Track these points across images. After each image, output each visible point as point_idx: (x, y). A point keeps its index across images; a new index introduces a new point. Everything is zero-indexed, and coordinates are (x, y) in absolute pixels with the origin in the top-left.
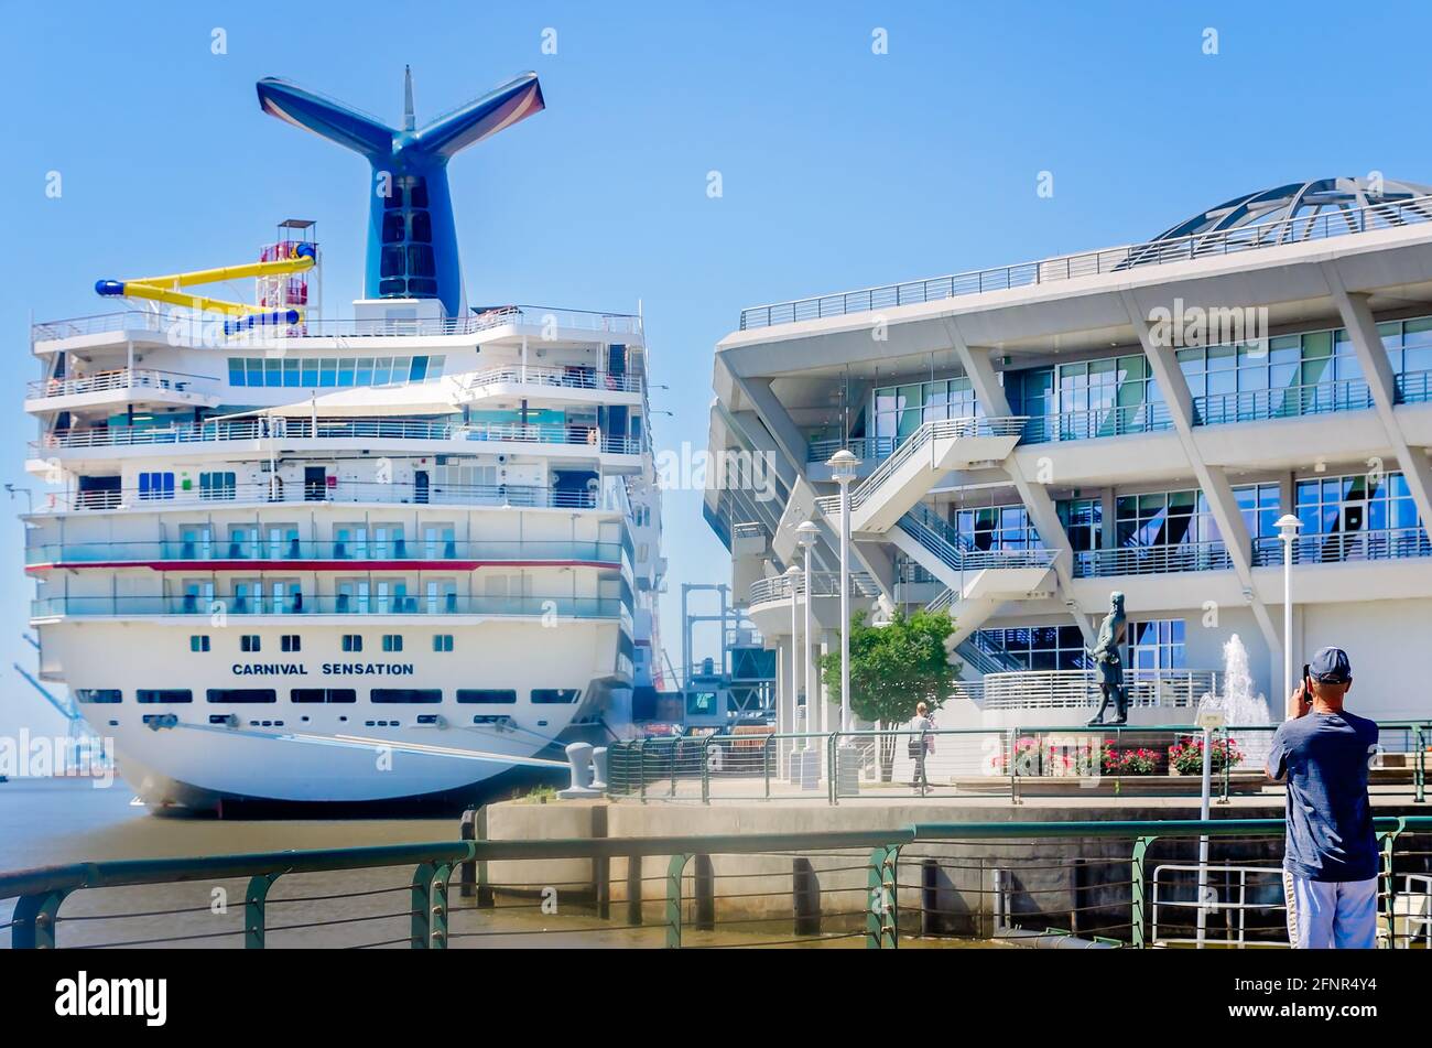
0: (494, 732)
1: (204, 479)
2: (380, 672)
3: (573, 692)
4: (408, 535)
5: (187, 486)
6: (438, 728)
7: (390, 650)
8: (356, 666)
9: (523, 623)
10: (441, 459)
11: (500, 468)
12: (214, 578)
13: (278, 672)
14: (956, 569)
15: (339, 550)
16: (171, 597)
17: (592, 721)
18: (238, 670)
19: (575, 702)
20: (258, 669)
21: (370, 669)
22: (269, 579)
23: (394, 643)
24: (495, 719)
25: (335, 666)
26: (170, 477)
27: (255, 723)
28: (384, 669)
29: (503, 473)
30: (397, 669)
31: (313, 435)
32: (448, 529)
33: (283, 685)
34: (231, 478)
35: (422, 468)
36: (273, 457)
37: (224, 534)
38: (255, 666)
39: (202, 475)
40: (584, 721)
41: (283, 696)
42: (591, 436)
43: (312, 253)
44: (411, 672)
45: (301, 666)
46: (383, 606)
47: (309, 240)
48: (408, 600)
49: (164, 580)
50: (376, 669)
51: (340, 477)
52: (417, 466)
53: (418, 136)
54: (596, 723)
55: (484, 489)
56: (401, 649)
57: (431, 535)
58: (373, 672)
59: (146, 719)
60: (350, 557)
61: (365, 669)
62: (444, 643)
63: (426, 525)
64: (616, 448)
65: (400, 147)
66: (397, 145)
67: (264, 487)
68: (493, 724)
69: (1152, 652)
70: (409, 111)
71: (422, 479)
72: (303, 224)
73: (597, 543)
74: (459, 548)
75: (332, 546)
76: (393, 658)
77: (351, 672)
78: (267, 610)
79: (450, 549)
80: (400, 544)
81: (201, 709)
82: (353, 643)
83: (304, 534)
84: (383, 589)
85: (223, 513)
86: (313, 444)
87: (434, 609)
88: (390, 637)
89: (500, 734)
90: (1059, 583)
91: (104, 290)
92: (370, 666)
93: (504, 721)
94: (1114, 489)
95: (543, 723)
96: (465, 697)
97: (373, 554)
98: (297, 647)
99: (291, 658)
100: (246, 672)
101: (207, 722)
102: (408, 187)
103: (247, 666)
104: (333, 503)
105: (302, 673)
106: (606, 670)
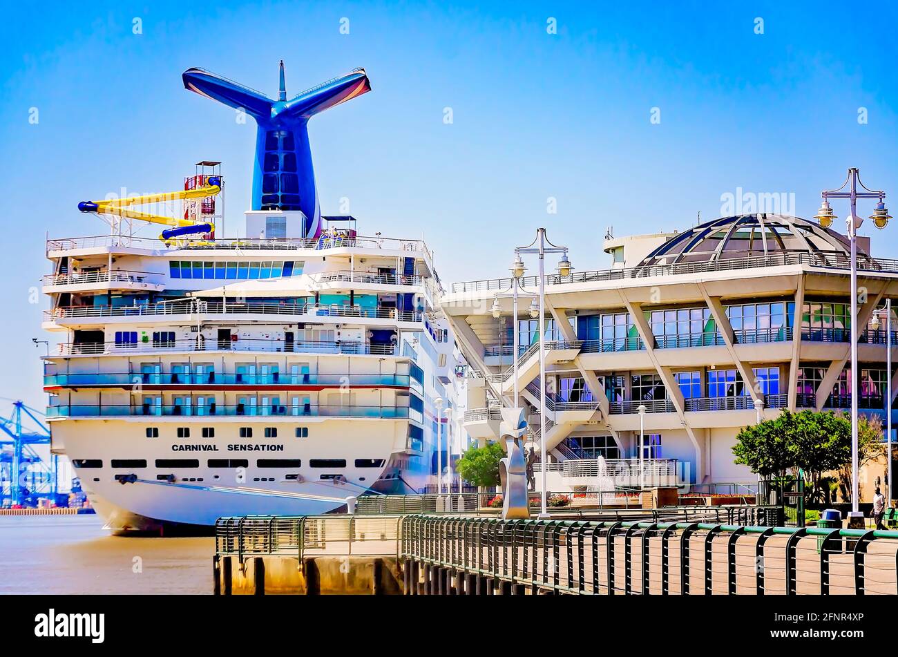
0: (332, 484)
1: (156, 336)
2: (263, 449)
3: (380, 461)
4: (281, 370)
5: (145, 340)
6: (299, 482)
7: (269, 436)
8: (249, 446)
9: (350, 421)
10: (301, 325)
11: (336, 331)
12: (162, 394)
13: (200, 450)
14: (552, 410)
15: (239, 378)
16: (135, 405)
17: (393, 477)
18: (175, 448)
19: (382, 466)
20: (188, 447)
21: (257, 448)
22: (196, 395)
23: (272, 432)
24: (333, 476)
25: (235, 446)
26: (134, 335)
27: (185, 480)
28: (266, 448)
29: (339, 334)
30: (273, 448)
31: (224, 312)
32: (306, 366)
33: (203, 457)
34: (172, 335)
35: (290, 330)
36: (199, 324)
37: (168, 368)
38: (186, 446)
39: (154, 333)
40: (388, 477)
41: (203, 463)
42: (391, 313)
43: (218, 183)
44: (282, 449)
45: (215, 446)
46: (265, 411)
47: (217, 174)
48: (281, 408)
49: (131, 395)
50: (261, 448)
51: (240, 335)
52: (286, 329)
53: (288, 105)
54: (396, 479)
55: (327, 343)
56: (276, 436)
57: (295, 370)
58: (259, 449)
59: (117, 477)
60: (246, 383)
61: (254, 447)
62: (302, 432)
63: (292, 364)
64: (407, 318)
65: (276, 114)
66: (275, 112)
67: (193, 341)
68: (332, 480)
69: (648, 449)
70: (283, 88)
71: (289, 337)
72: (214, 164)
73: (394, 375)
74: (311, 378)
75: (234, 376)
76: (271, 441)
77: (245, 449)
78: (194, 413)
79: (306, 377)
80: (276, 375)
81: (151, 472)
82: (246, 432)
83: (218, 369)
84: (265, 401)
85: (168, 356)
86: (224, 317)
87: (297, 413)
88: (269, 429)
89: (336, 485)
90: (602, 417)
91: (83, 207)
92: (257, 446)
93: (339, 478)
94: (630, 372)
95: (362, 479)
96: (315, 463)
97: (259, 381)
98: (212, 435)
99: (208, 441)
100: (180, 450)
101: (155, 479)
102: (281, 137)
103: (181, 446)
104: (235, 352)
105: (215, 449)
106: (401, 447)
